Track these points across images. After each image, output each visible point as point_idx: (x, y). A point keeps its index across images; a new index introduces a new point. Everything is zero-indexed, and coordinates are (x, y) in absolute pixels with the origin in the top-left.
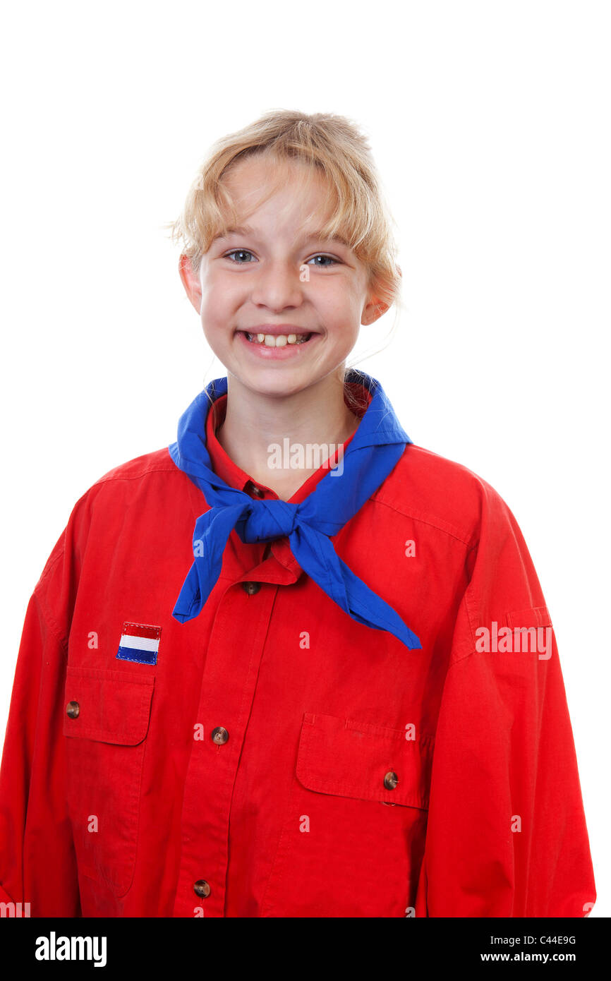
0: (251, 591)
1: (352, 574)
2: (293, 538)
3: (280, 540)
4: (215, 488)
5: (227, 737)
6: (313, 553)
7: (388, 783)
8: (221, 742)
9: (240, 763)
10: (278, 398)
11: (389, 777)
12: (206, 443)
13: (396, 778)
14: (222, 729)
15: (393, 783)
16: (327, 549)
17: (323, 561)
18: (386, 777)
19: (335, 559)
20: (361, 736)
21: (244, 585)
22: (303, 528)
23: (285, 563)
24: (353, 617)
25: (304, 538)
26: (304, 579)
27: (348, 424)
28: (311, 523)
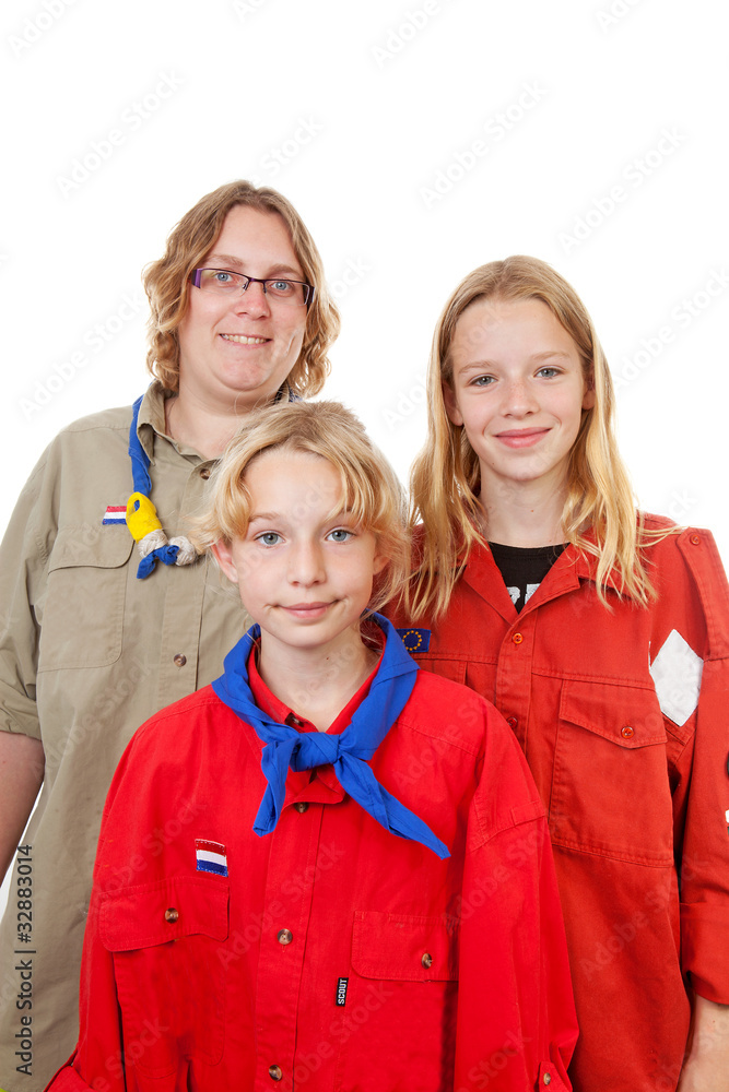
0: (301, 810)
1: (388, 794)
2: (337, 766)
3: (326, 767)
4: (265, 724)
5: (292, 937)
6: (356, 779)
7: (425, 964)
8: (286, 942)
9: (305, 959)
10: (309, 648)
11: (425, 957)
12: (249, 682)
13: (430, 958)
14: (286, 930)
15: (428, 962)
16: (366, 774)
17: (365, 785)
18: (423, 959)
19: (375, 783)
20: (402, 926)
21: (296, 806)
22: (347, 758)
23: (331, 786)
24: (392, 832)
25: (347, 765)
26: (347, 798)
27: (369, 661)
28: (351, 752)
